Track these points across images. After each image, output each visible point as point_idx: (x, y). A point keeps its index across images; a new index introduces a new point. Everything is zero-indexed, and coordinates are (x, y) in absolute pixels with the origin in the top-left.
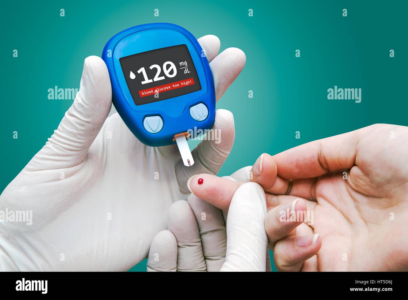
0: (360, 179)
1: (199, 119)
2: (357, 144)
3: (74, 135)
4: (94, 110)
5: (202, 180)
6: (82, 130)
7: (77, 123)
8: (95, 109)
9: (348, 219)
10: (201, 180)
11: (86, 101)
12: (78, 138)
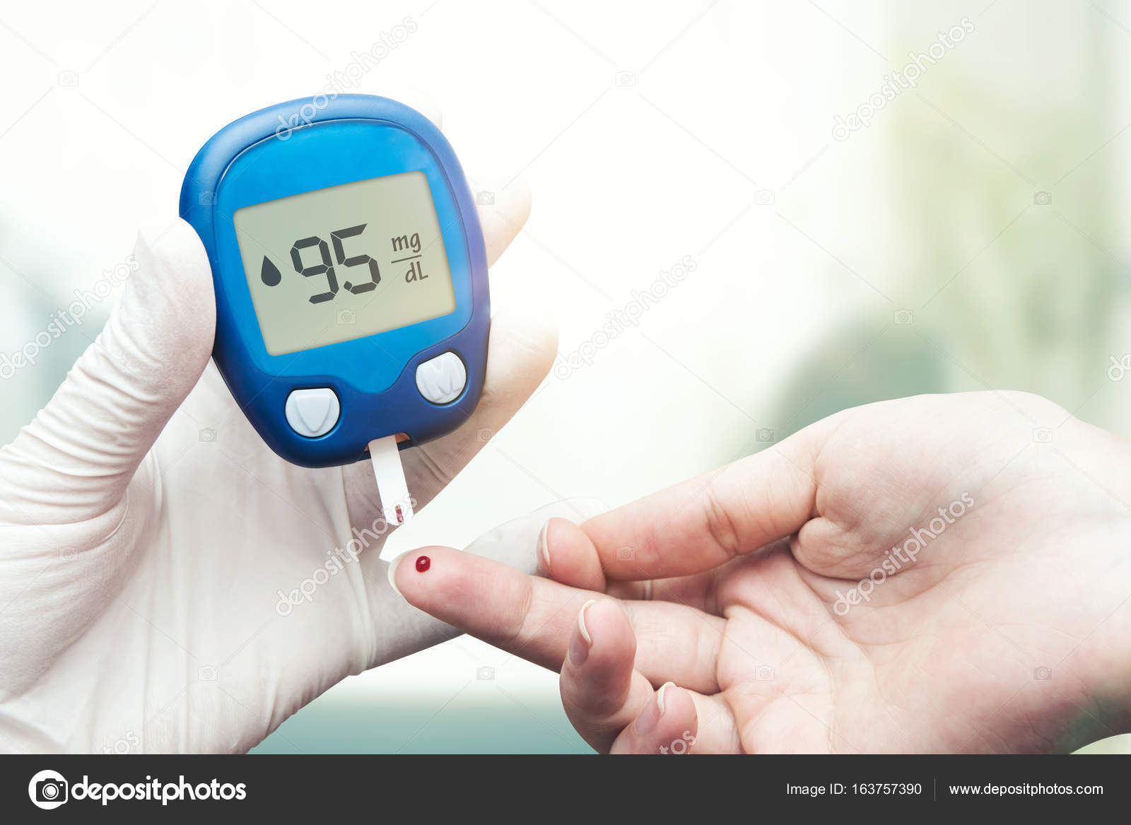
0: (834, 545)
1: (440, 398)
2: (817, 455)
3: (111, 437)
4: (173, 372)
5: (428, 561)
6: (133, 424)
7: (118, 405)
8: (175, 371)
9: (816, 649)
10: (423, 562)
11: (150, 350)
12: (122, 445)
